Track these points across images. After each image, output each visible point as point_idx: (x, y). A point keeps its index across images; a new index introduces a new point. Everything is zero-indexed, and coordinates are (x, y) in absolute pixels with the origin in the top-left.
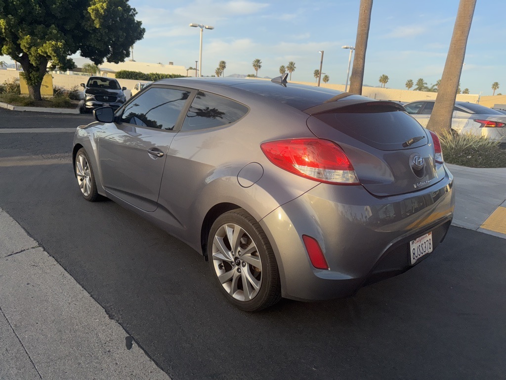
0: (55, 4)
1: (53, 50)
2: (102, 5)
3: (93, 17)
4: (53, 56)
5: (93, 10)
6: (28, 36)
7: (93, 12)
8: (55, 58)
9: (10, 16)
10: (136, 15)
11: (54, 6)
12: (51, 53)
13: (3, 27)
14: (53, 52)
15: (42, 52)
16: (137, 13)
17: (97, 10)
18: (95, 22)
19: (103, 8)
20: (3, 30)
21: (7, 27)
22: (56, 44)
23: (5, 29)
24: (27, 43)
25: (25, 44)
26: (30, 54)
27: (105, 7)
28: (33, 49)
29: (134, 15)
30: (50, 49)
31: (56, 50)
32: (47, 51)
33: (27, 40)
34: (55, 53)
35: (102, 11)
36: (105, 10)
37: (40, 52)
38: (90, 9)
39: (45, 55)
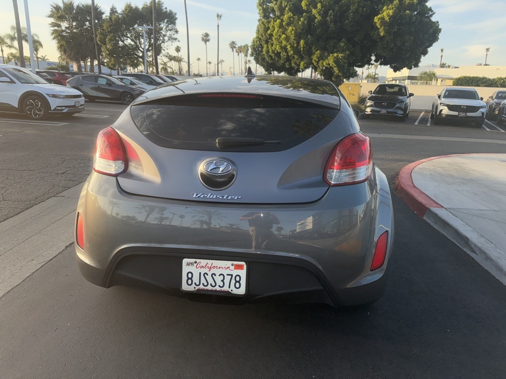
0: (348, 20)
1: (334, 62)
2: (389, 12)
3: (379, 27)
4: (335, 67)
5: (379, 19)
6: (319, 51)
7: (378, 21)
8: (336, 68)
9: (309, 37)
10: (433, 16)
11: (347, 21)
12: (333, 65)
13: (302, 46)
14: (334, 64)
15: (326, 64)
16: (434, 13)
17: (383, 18)
18: (380, 30)
19: (388, 16)
20: (302, 49)
21: (305, 46)
22: (337, 56)
23: (303, 47)
24: (317, 57)
25: (315, 58)
26: (319, 66)
27: (391, 14)
28: (320, 62)
29: (431, 16)
30: (332, 60)
31: (337, 61)
32: (330, 62)
33: (317, 54)
34: (335, 64)
35: (387, 18)
36: (391, 17)
37: (324, 64)
38: (376, 19)
39: (329, 67)
